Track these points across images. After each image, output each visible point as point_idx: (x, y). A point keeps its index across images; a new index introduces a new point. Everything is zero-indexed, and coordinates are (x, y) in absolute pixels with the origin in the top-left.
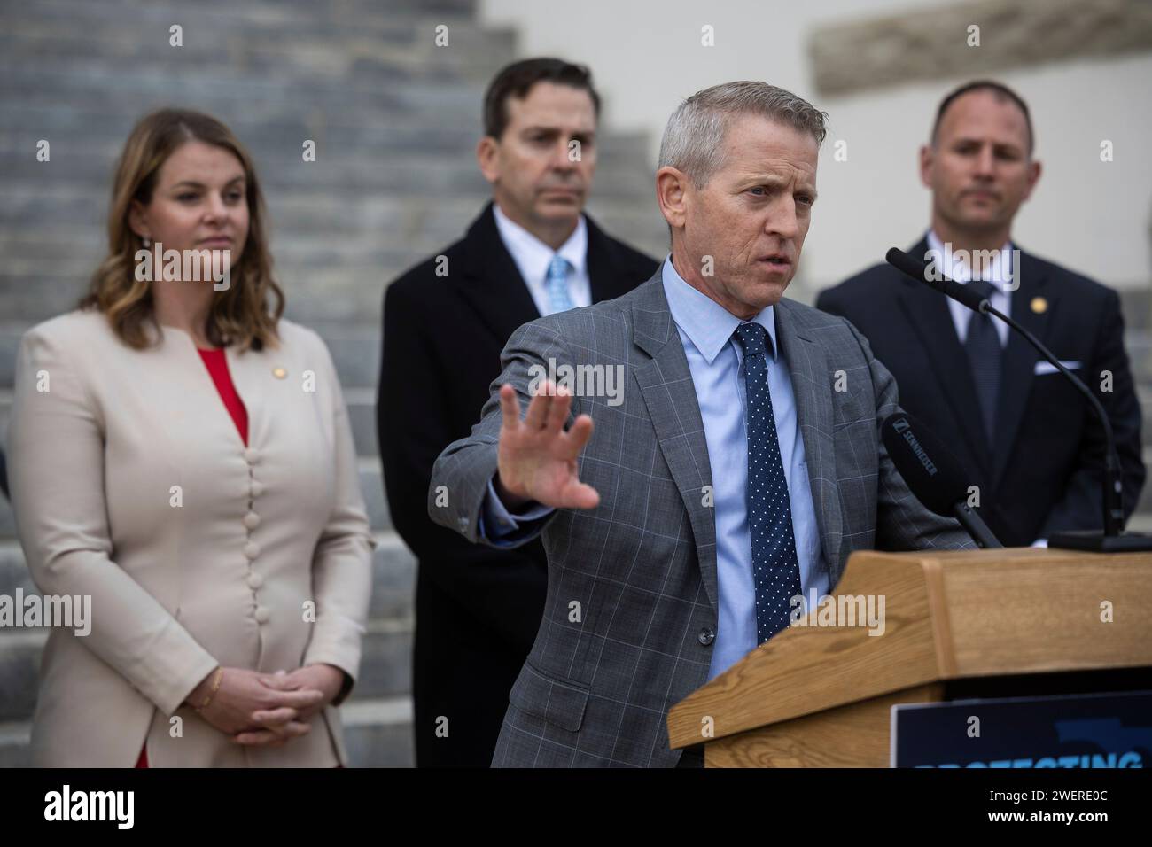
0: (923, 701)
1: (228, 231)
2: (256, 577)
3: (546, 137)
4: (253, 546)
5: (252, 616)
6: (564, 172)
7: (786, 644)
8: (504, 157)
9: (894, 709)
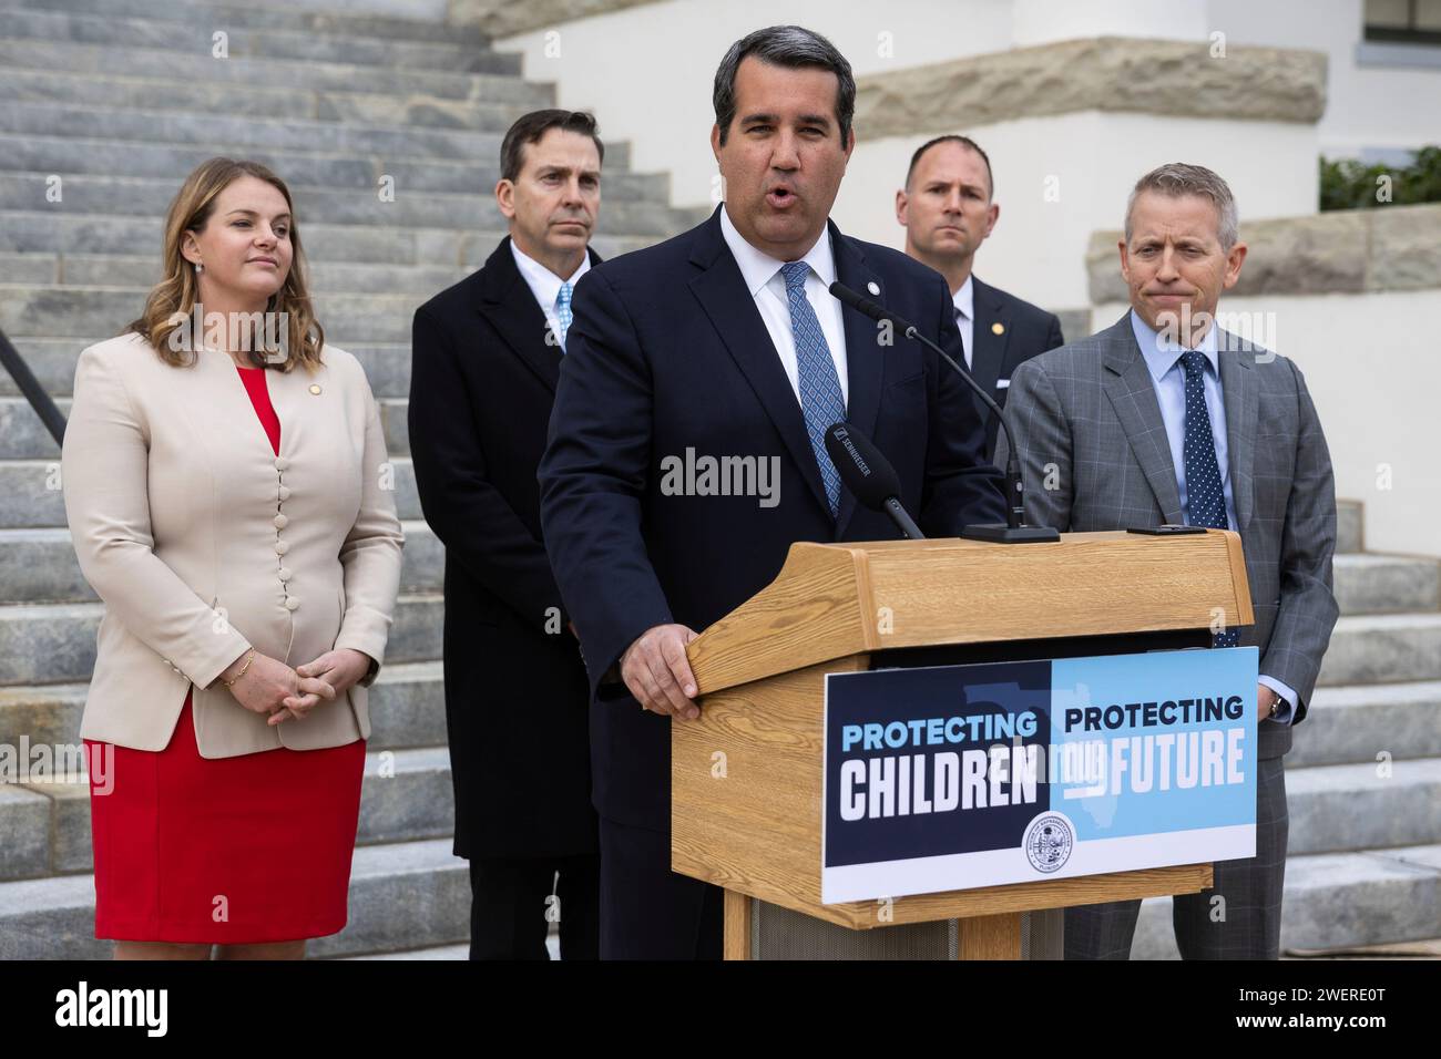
0: (851, 670)
1: (274, 256)
2: (286, 571)
3: (558, 175)
4: (283, 544)
5: (283, 605)
6: (574, 207)
7: (738, 620)
8: (519, 195)
9: (826, 676)
